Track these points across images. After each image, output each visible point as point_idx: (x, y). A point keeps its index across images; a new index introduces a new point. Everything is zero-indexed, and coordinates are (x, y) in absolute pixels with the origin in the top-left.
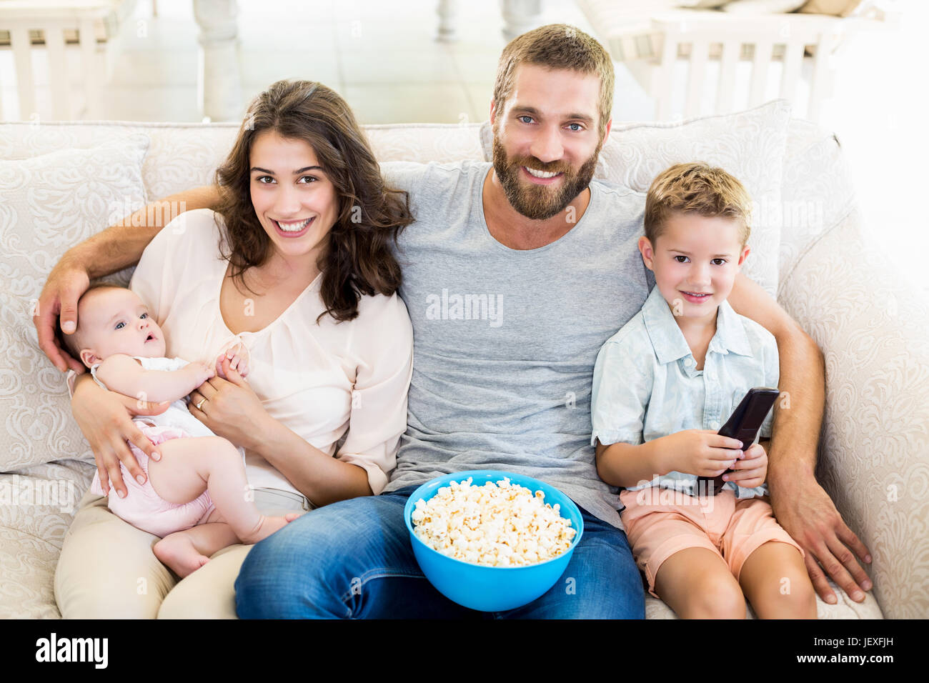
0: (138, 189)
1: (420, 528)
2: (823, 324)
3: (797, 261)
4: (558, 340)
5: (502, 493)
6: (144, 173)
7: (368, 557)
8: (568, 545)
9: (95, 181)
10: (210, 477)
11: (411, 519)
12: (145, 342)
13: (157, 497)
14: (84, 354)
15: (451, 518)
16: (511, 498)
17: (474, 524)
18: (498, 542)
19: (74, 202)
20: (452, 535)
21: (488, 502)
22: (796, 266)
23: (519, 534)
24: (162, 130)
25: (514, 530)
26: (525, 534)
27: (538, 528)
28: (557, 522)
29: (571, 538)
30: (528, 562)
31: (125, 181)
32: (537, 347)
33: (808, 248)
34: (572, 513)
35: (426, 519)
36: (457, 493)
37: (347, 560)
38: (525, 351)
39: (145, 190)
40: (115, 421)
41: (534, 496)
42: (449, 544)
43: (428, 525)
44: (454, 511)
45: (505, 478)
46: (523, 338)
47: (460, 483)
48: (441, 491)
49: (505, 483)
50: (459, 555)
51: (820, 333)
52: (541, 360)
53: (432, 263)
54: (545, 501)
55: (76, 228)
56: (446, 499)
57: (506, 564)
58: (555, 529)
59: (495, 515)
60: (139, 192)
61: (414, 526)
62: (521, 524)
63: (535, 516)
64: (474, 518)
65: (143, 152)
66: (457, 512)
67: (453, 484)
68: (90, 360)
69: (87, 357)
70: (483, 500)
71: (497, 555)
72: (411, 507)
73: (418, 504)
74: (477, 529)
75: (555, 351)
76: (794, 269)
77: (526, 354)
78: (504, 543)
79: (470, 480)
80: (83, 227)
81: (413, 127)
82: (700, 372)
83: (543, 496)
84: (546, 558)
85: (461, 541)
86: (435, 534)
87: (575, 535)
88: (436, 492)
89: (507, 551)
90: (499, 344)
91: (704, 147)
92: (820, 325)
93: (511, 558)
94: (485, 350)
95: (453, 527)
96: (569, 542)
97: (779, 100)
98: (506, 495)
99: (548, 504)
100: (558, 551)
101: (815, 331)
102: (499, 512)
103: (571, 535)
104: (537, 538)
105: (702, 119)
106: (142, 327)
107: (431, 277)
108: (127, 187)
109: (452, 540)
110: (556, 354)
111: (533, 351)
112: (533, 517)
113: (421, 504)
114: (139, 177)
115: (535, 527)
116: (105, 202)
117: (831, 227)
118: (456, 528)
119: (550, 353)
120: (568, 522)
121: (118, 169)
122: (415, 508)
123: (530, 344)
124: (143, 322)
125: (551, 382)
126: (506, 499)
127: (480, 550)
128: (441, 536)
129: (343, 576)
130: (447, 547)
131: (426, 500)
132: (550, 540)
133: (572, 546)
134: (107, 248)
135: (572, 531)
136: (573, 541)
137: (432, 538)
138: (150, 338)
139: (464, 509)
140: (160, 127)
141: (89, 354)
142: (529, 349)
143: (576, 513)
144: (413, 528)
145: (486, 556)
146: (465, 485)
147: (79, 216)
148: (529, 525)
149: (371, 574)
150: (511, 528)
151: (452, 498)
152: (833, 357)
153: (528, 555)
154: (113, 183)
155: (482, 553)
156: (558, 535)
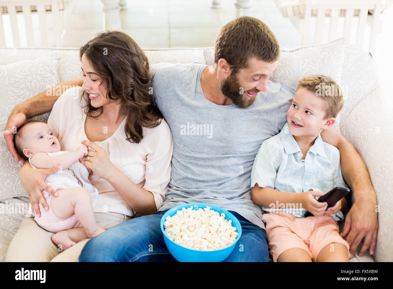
0: (55, 77)
1: (168, 230)
2: (360, 139)
3: (351, 110)
4: (238, 145)
5: (205, 214)
6: (58, 70)
7: (141, 247)
8: (234, 240)
9: (35, 75)
10: (76, 205)
11: (164, 226)
12: (52, 145)
13: (55, 216)
14: (25, 151)
15: (182, 225)
16: (210, 217)
17: (192, 229)
18: (202, 238)
19: (26, 84)
20: (182, 234)
21: (198, 219)
22: (350, 112)
23: (212, 234)
24: (68, 51)
25: (210, 232)
26: (214, 235)
27: (221, 232)
28: (230, 229)
29: (236, 237)
30: (215, 248)
31: (49, 74)
32: (229, 149)
33: (356, 104)
34: (237, 224)
35: (170, 226)
36: (185, 213)
37: (129, 249)
38: (223, 150)
39: (58, 78)
40: (37, 182)
41: (220, 216)
42: (180, 238)
43: (171, 229)
44: (183, 223)
45: (208, 207)
46: (223, 145)
47: (187, 209)
48: (179, 212)
49: (208, 209)
50: (184, 243)
51: (359, 143)
52: (230, 154)
53: (180, 111)
54: (225, 218)
55: (26, 95)
56: (180, 217)
57: (205, 249)
58: (229, 232)
59: (202, 225)
60: (55, 79)
61: (164, 229)
62: (213, 230)
63: (220, 226)
64: (192, 226)
65: (58, 61)
66: (185, 223)
67: (184, 209)
68: (28, 153)
69: (26, 152)
70: (197, 218)
71: (201, 244)
72: (164, 220)
73: (167, 219)
74: (193, 232)
75: (237, 150)
76: (349, 114)
77: (224, 151)
78: (205, 239)
79: (192, 207)
80: (29, 94)
81: (178, 49)
82: (303, 160)
83: (224, 216)
84: (224, 246)
85: (185, 237)
86: (174, 233)
87: (238, 236)
88: (176, 213)
89: (206, 242)
90: (212, 147)
91: (304, 62)
92: (359, 140)
93: (207, 246)
94: (206, 150)
95: (182, 230)
96: (235, 239)
97: (342, 39)
98: (207, 215)
99: (226, 220)
100: (229, 243)
101: (357, 142)
102: (203, 224)
103: (236, 236)
104: (220, 236)
105: (305, 48)
106: (50, 139)
107: (181, 117)
108: (50, 77)
109: (181, 236)
110: (237, 151)
111: (227, 150)
112: (219, 226)
113: (168, 218)
114: (56, 72)
115: (220, 232)
116: (39, 83)
117: (367, 94)
118: (184, 231)
119: (235, 151)
120: (235, 229)
121: (45, 69)
122: (166, 220)
123: (226, 147)
124: (51, 136)
125: (235, 164)
126: (208, 217)
127: (194, 242)
128: (177, 234)
129: (127, 256)
130: (179, 239)
131: (171, 216)
132: (226, 237)
133: (236, 241)
134: (34, 104)
135: (236, 233)
136: (236, 238)
137: (173, 235)
138: (53, 143)
139: (188, 222)
140: (67, 50)
141: (27, 151)
142: (225, 149)
143: (238, 224)
144: (164, 230)
145: (196, 244)
146: (190, 210)
147: (28, 90)
148: (216, 230)
149: (141, 254)
150: (209, 231)
151: (183, 216)
152: (364, 155)
153: (215, 244)
154: (43, 75)
155: (195, 243)
156: (230, 235)
